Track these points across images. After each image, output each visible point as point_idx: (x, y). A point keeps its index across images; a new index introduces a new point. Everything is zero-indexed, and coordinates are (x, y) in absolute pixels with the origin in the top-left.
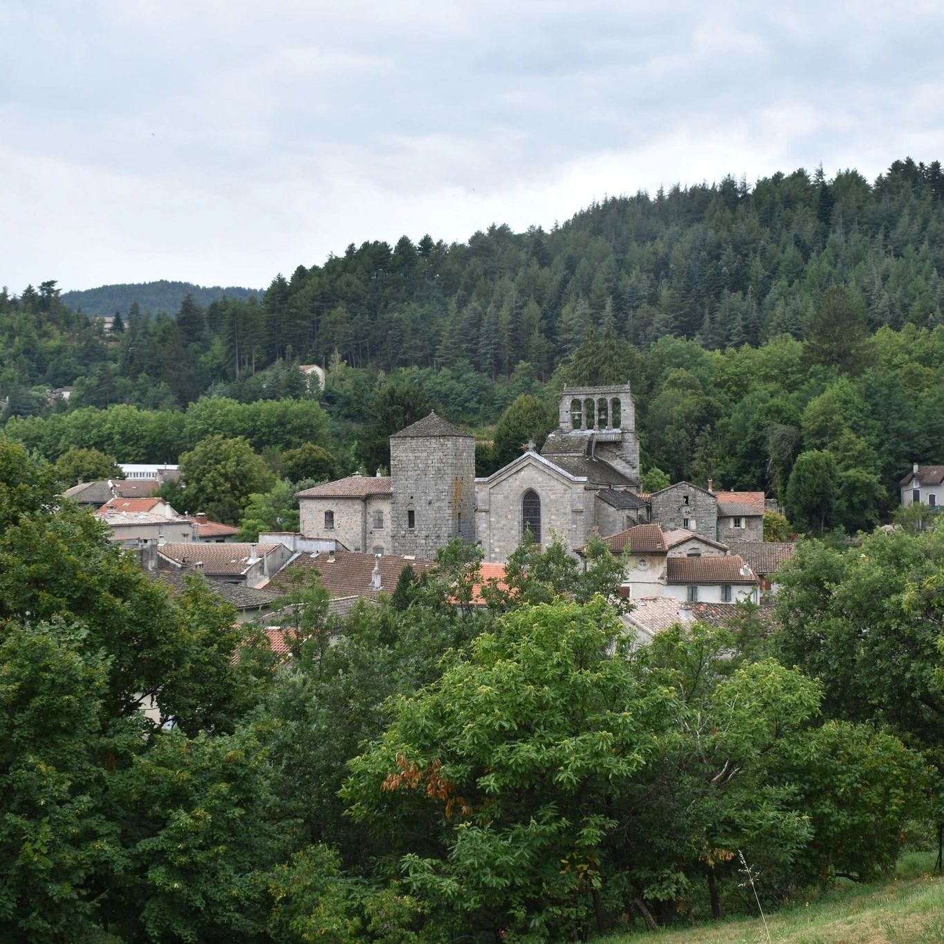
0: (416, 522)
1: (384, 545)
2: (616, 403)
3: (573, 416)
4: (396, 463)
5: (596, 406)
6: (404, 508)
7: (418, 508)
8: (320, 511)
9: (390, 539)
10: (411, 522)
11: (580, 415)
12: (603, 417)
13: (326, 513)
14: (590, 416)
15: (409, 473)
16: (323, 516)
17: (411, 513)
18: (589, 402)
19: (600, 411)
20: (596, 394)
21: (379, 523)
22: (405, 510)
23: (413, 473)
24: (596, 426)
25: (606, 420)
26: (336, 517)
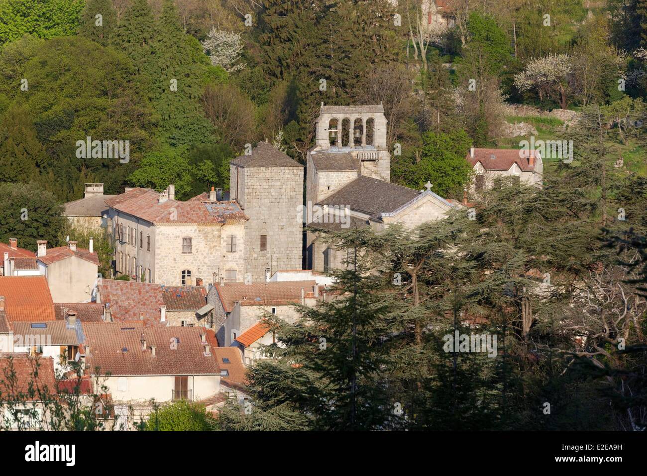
0: (268, 246)
1: (236, 268)
2: (370, 122)
3: (330, 133)
4: (250, 191)
5: (352, 125)
6: (257, 233)
7: (271, 233)
8: (177, 237)
9: (242, 261)
10: (263, 245)
11: (336, 133)
12: (358, 135)
13: (184, 239)
14: (346, 135)
15: (263, 201)
16: (181, 241)
17: (263, 239)
18: (346, 122)
19: (355, 128)
20: (353, 114)
21: (232, 248)
22: (258, 235)
23: (267, 201)
24: (352, 144)
25: (361, 138)
26: (194, 242)
